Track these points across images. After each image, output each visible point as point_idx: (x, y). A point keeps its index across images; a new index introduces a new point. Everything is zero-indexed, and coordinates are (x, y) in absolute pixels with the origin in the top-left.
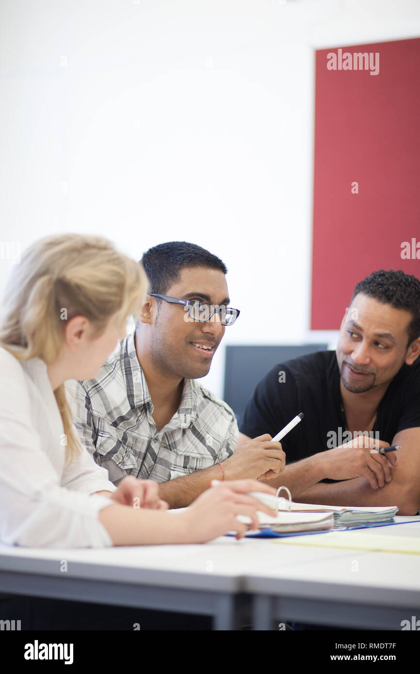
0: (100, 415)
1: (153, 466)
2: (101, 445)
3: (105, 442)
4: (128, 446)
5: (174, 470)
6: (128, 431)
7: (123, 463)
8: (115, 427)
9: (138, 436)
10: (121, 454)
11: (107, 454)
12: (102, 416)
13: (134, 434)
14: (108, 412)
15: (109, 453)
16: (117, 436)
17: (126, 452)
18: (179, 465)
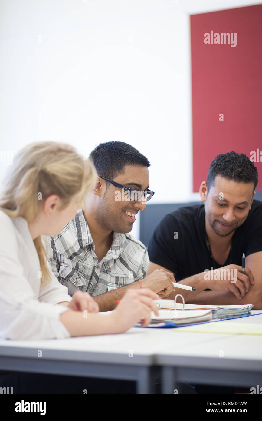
0: (61, 252)
1: (97, 284)
3: (65, 269)
4: (79, 272)
5: (109, 286)
6: (79, 262)
7: (77, 282)
8: (70, 259)
9: (86, 265)
10: (75, 277)
11: (66, 277)
12: (62, 253)
14: (66, 250)
15: (67, 276)
17: (78, 275)
18: (113, 282)
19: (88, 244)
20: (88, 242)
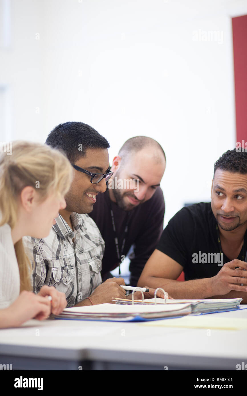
2: (56, 276)
13: (68, 256)
16: (61, 265)
19: (68, 233)
20: (67, 231)
